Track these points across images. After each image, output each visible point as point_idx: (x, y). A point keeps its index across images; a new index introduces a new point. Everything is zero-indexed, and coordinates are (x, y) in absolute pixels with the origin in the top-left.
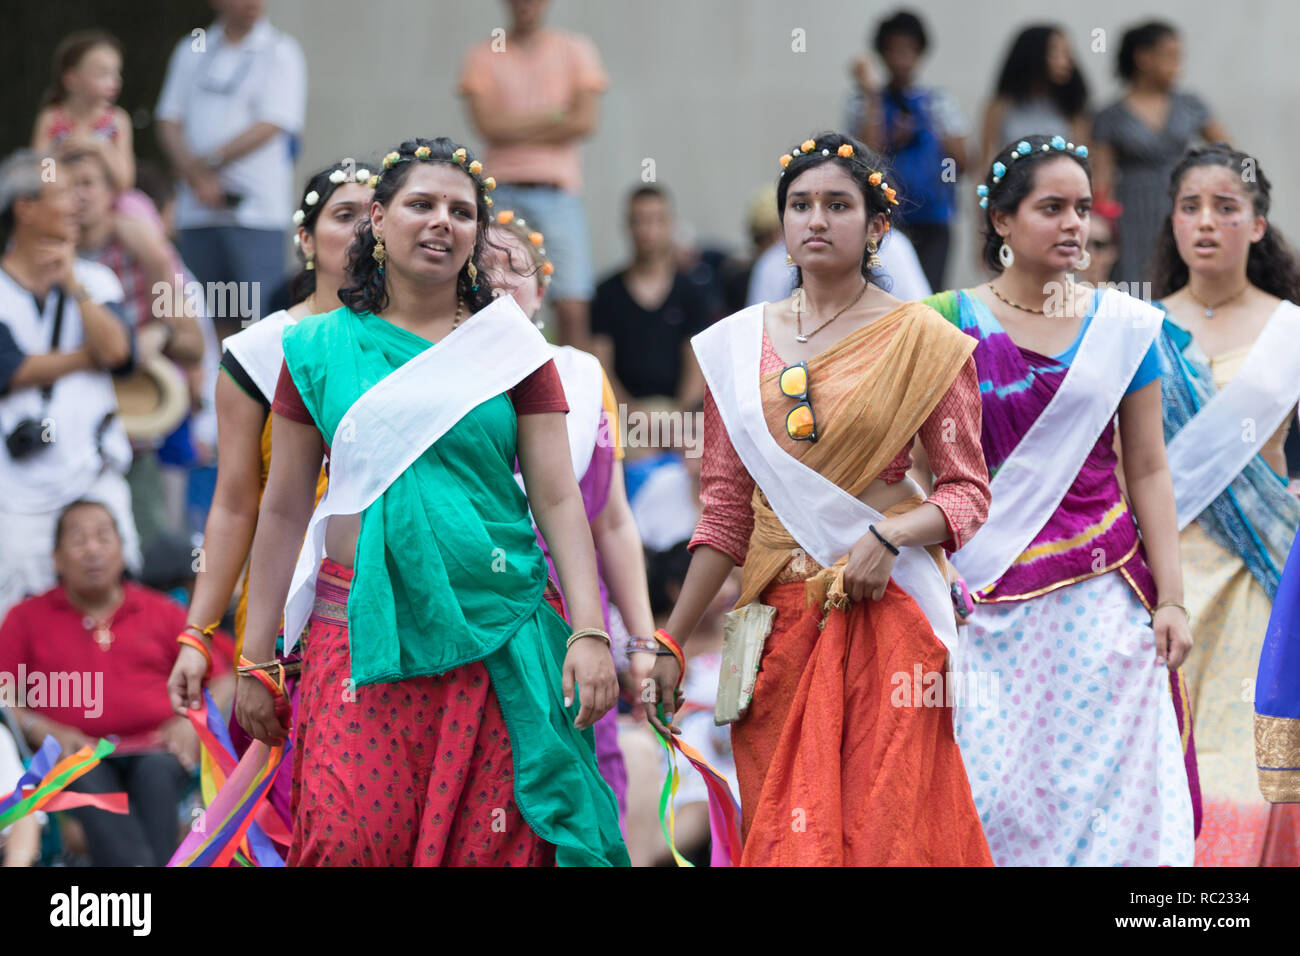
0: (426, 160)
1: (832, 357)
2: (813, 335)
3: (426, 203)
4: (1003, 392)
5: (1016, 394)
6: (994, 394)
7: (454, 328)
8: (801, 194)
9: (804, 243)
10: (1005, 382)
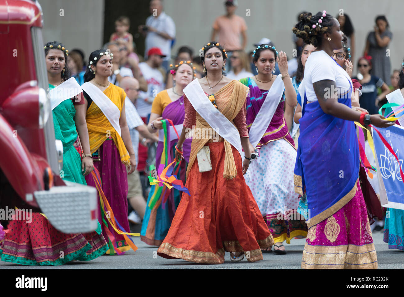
0: (53, 48)
1: (220, 92)
2: (213, 87)
3: (53, 58)
4: (257, 100)
5: (259, 100)
6: (255, 100)
7: (61, 83)
8: (209, 54)
9: (211, 64)
10: (257, 97)
